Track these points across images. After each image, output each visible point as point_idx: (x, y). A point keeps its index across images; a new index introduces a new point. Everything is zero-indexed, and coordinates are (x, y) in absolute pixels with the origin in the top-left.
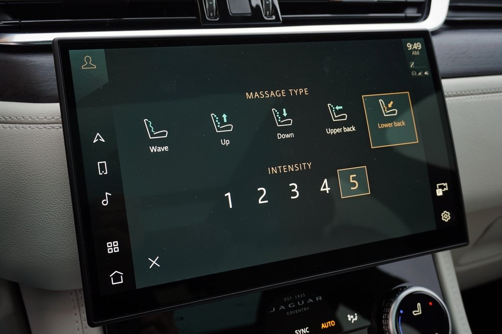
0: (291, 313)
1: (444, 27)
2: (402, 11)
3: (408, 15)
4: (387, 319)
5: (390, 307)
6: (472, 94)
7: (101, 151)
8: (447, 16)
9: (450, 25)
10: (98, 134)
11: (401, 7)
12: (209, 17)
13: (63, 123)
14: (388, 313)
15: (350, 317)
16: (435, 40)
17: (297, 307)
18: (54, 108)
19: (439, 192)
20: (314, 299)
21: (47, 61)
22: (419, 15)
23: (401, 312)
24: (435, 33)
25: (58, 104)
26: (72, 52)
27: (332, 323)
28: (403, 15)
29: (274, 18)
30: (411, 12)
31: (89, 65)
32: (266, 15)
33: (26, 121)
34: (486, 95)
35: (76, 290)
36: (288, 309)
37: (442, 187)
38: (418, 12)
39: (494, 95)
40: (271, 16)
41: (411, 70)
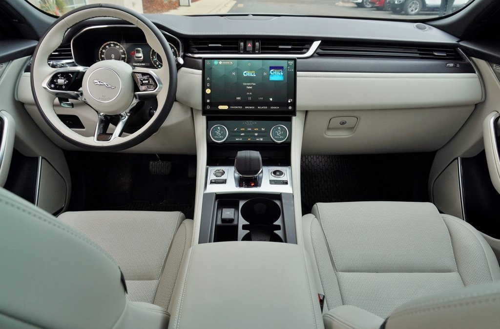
3: (302, 52)
7: (208, 81)
9: (317, 54)
10: (208, 78)
11: (302, 49)
12: (241, 51)
13: (202, 75)
15: (262, 129)
18: (200, 72)
19: (289, 101)
21: (201, 61)
25: (201, 71)
26: (206, 60)
27: (258, 129)
29: (258, 52)
30: (304, 51)
31: (208, 63)
33: (195, 73)
36: (247, 124)
41: (288, 69)
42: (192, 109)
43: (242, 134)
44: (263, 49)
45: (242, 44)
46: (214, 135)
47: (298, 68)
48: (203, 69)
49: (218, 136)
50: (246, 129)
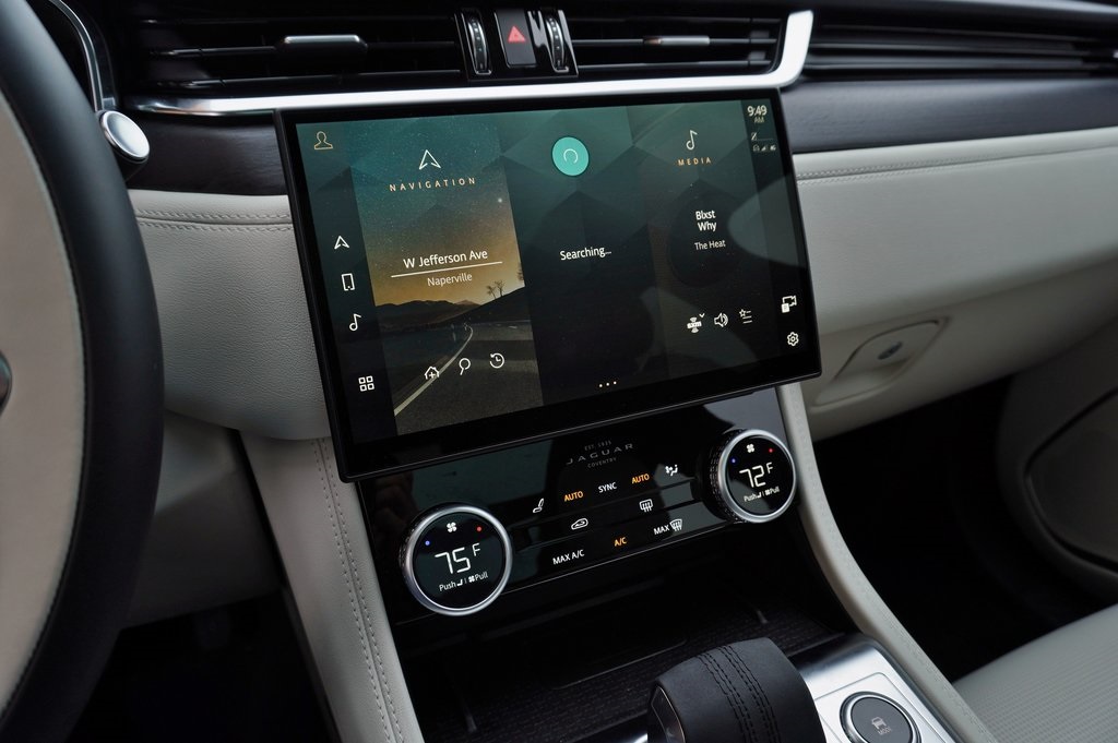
0: (593, 464)
1: (803, 78)
2: (744, 57)
3: (752, 62)
4: (716, 473)
5: (718, 458)
6: (834, 176)
7: (346, 260)
8: (806, 63)
9: (810, 76)
10: (340, 237)
11: (742, 52)
12: (479, 69)
13: (294, 222)
14: (717, 465)
15: (668, 469)
16: (785, 99)
17: (601, 458)
18: (282, 202)
19: (785, 308)
20: (623, 447)
22: (768, 62)
23: (734, 461)
24: (786, 89)
25: (285, 199)
26: (300, 127)
27: (645, 477)
28: (744, 62)
29: (567, 69)
30: (756, 58)
31: (323, 145)
32: (556, 66)
33: (242, 221)
34: (853, 177)
35: (317, 440)
36: (589, 460)
37: (789, 301)
38: (766, 58)
39: (863, 176)
40: (563, 67)
41: (752, 144)
42: (235, 439)
43: (580, 524)
44: (584, 54)
45: (476, 31)
46: (432, 572)
47: (794, 135)
48: (297, 184)
49: (456, 577)
50: (591, 492)
